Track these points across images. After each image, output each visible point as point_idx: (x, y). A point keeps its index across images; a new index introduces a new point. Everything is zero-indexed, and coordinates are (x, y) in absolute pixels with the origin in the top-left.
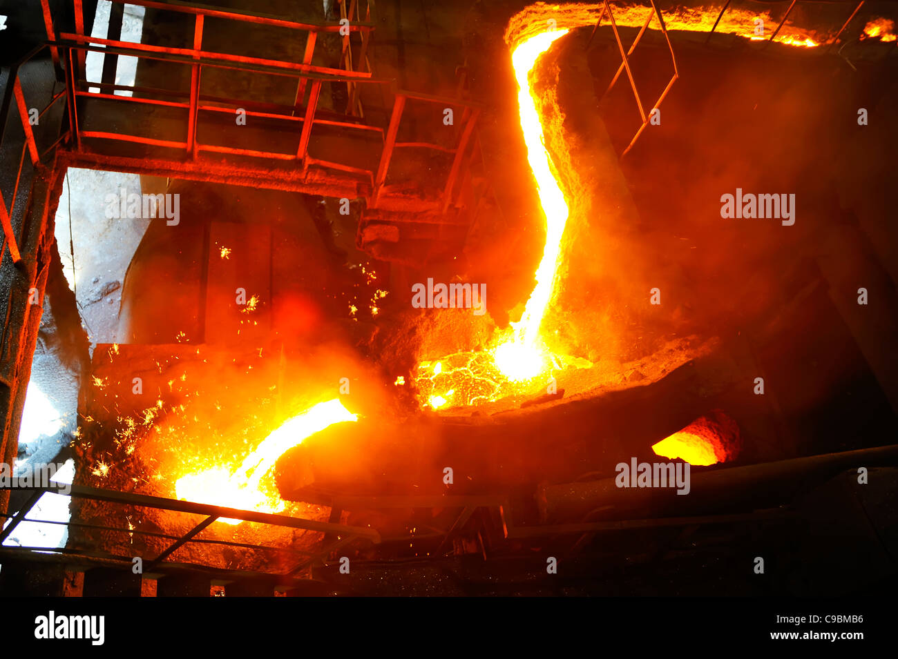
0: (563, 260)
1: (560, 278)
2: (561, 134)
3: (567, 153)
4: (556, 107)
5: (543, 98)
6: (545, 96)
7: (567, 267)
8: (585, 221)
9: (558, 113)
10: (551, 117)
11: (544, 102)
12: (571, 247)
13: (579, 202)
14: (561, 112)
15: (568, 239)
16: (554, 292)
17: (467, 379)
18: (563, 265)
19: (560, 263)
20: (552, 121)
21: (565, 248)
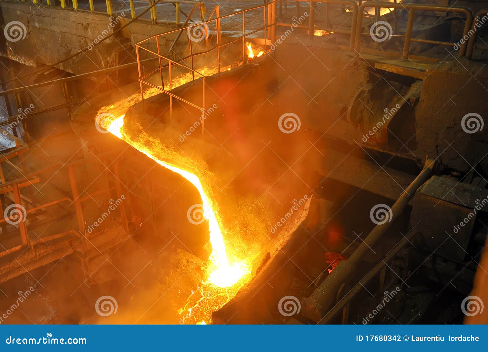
0: (212, 202)
1: (217, 212)
2: (164, 147)
3: (174, 153)
4: (151, 139)
5: (140, 141)
6: (141, 139)
7: (217, 203)
8: (210, 173)
9: (154, 140)
10: (151, 145)
11: (142, 142)
12: (212, 191)
13: (199, 168)
14: (155, 138)
15: (207, 189)
16: (219, 222)
17: (208, 302)
18: (213, 204)
19: (212, 204)
20: (154, 146)
21: (208, 194)
